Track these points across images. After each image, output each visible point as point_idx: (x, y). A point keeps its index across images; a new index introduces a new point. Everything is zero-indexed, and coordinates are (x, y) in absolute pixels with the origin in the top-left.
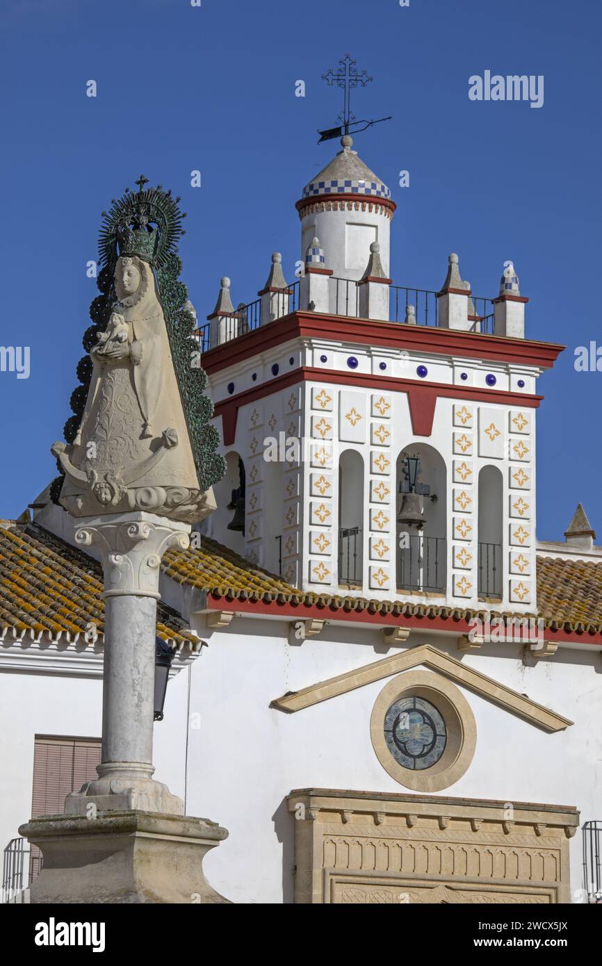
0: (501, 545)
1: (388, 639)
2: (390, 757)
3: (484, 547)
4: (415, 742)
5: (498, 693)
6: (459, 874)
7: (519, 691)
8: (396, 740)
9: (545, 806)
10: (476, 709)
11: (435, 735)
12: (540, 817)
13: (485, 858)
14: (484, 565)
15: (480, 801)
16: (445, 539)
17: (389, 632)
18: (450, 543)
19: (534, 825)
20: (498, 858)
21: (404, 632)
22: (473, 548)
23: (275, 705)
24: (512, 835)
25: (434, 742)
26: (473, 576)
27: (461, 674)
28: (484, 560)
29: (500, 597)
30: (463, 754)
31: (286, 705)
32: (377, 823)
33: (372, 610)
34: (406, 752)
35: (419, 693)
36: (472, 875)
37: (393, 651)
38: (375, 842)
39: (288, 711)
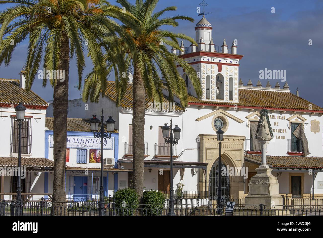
0: (233, 91)
1: (215, 108)
2: (214, 128)
3: (230, 91)
4: (218, 125)
5: (232, 117)
6: (226, 148)
7: (236, 116)
8: (215, 125)
9: (240, 136)
10: (228, 120)
11: (222, 124)
12: (240, 138)
13: (231, 145)
14: (230, 95)
15: (230, 136)
16: (224, 90)
17: (215, 107)
18: (224, 91)
19: (239, 139)
20: (233, 145)
21: (218, 107)
22: (228, 92)
23: (196, 120)
24: (235, 141)
25: (221, 125)
26: (228, 97)
27: (226, 114)
28: (230, 93)
29: (232, 100)
30: (227, 127)
31: (198, 120)
32: (213, 140)
33: (213, 103)
34: (217, 127)
35: (219, 117)
36: (229, 148)
37: (215, 110)
38: (213, 143)
39: (198, 121)
